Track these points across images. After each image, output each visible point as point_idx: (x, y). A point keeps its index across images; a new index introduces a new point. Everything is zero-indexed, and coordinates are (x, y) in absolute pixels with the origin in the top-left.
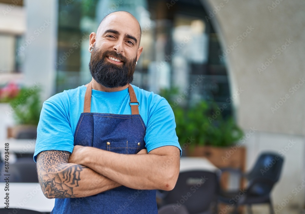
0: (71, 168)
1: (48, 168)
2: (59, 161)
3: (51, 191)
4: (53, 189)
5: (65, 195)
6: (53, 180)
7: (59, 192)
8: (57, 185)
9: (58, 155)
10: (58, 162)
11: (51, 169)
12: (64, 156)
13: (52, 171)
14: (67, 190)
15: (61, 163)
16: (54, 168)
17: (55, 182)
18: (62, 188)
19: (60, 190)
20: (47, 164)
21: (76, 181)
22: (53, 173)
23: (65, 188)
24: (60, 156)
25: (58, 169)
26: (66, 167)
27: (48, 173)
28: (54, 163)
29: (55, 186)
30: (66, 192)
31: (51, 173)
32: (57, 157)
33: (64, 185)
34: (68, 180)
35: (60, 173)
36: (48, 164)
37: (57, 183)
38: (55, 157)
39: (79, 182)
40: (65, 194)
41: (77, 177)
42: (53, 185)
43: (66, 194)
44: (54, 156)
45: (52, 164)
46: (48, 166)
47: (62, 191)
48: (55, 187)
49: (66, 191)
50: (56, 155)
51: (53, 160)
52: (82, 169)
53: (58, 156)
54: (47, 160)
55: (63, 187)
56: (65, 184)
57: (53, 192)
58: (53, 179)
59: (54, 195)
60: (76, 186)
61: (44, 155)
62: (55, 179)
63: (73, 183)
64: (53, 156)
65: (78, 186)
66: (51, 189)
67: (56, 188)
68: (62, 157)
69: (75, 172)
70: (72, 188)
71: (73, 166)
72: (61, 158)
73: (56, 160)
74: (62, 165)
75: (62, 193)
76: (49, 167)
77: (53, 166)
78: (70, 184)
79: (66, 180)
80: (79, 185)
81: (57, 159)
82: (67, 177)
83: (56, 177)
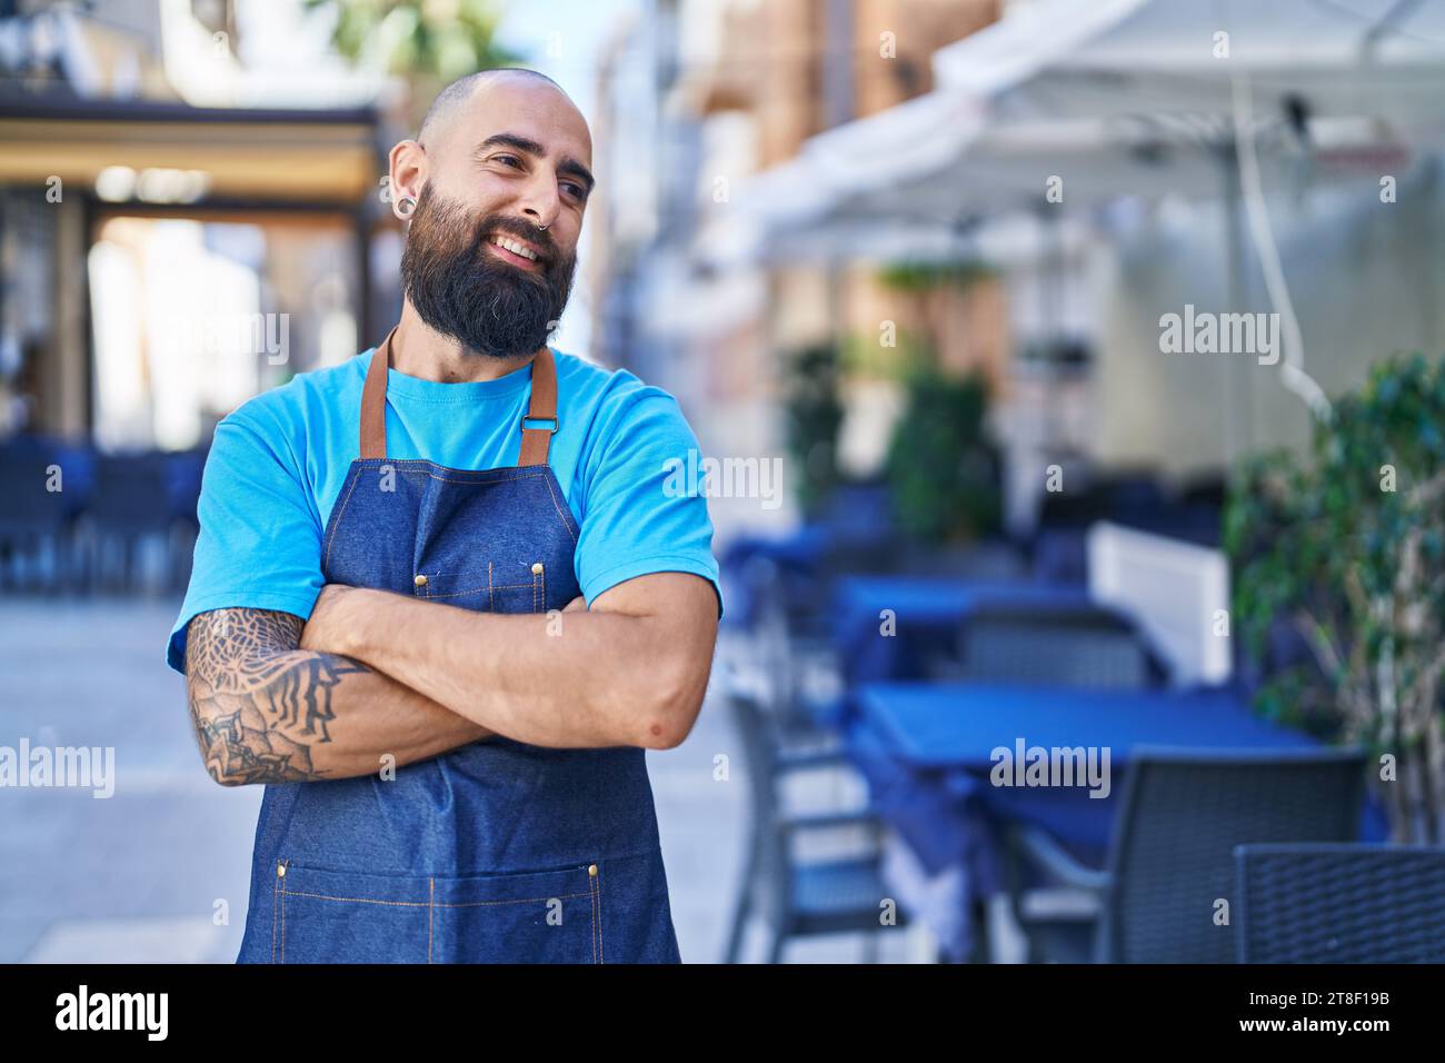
0: (296, 673)
1: (217, 672)
2: (259, 642)
3: (230, 759)
4: (235, 751)
5: (285, 771)
6: (234, 720)
7: (259, 761)
8: (248, 737)
9: (258, 619)
10: (252, 647)
11: (225, 674)
12: (280, 622)
13: (228, 683)
14: (290, 756)
15: (264, 653)
16: (237, 671)
17: (242, 728)
18: (270, 746)
19: (262, 754)
20: (213, 658)
21: (318, 722)
22: (232, 692)
23: (280, 747)
24: (265, 625)
25: (251, 677)
26: (276, 669)
27: (216, 691)
28: (239, 649)
29: (242, 739)
30: (287, 761)
31: (227, 691)
32: (253, 626)
33: (278, 738)
34: (290, 720)
35: (258, 693)
36: (218, 658)
37: (250, 729)
38: (246, 626)
39: (330, 724)
40: (281, 770)
41: (321, 707)
42: (236, 737)
43: (287, 768)
44: (240, 623)
45: (231, 655)
46: (218, 663)
47: (269, 761)
48: (245, 744)
49: (286, 758)
50: (247, 620)
51: (235, 639)
52: (340, 676)
53: (258, 625)
54: (216, 643)
55: (272, 743)
56: (281, 735)
57: (237, 762)
58: (234, 714)
59: (242, 772)
60: (322, 741)
61: (206, 624)
62: (242, 715)
63: (310, 729)
64: (235, 625)
65: (327, 739)
66: (230, 753)
67: (248, 750)
68: (271, 627)
69: (312, 688)
70: (306, 749)
71: (302, 663)
72: (269, 630)
73: (247, 640)
74: (263, 660)
75: (271, 767)
76: (220, 668)
77: (234, 663)
78: (297, 732)
79: (284, 717)
80: (334, 739)
81: (251, 633)
82: (285, 707)
83: (245, 708)
